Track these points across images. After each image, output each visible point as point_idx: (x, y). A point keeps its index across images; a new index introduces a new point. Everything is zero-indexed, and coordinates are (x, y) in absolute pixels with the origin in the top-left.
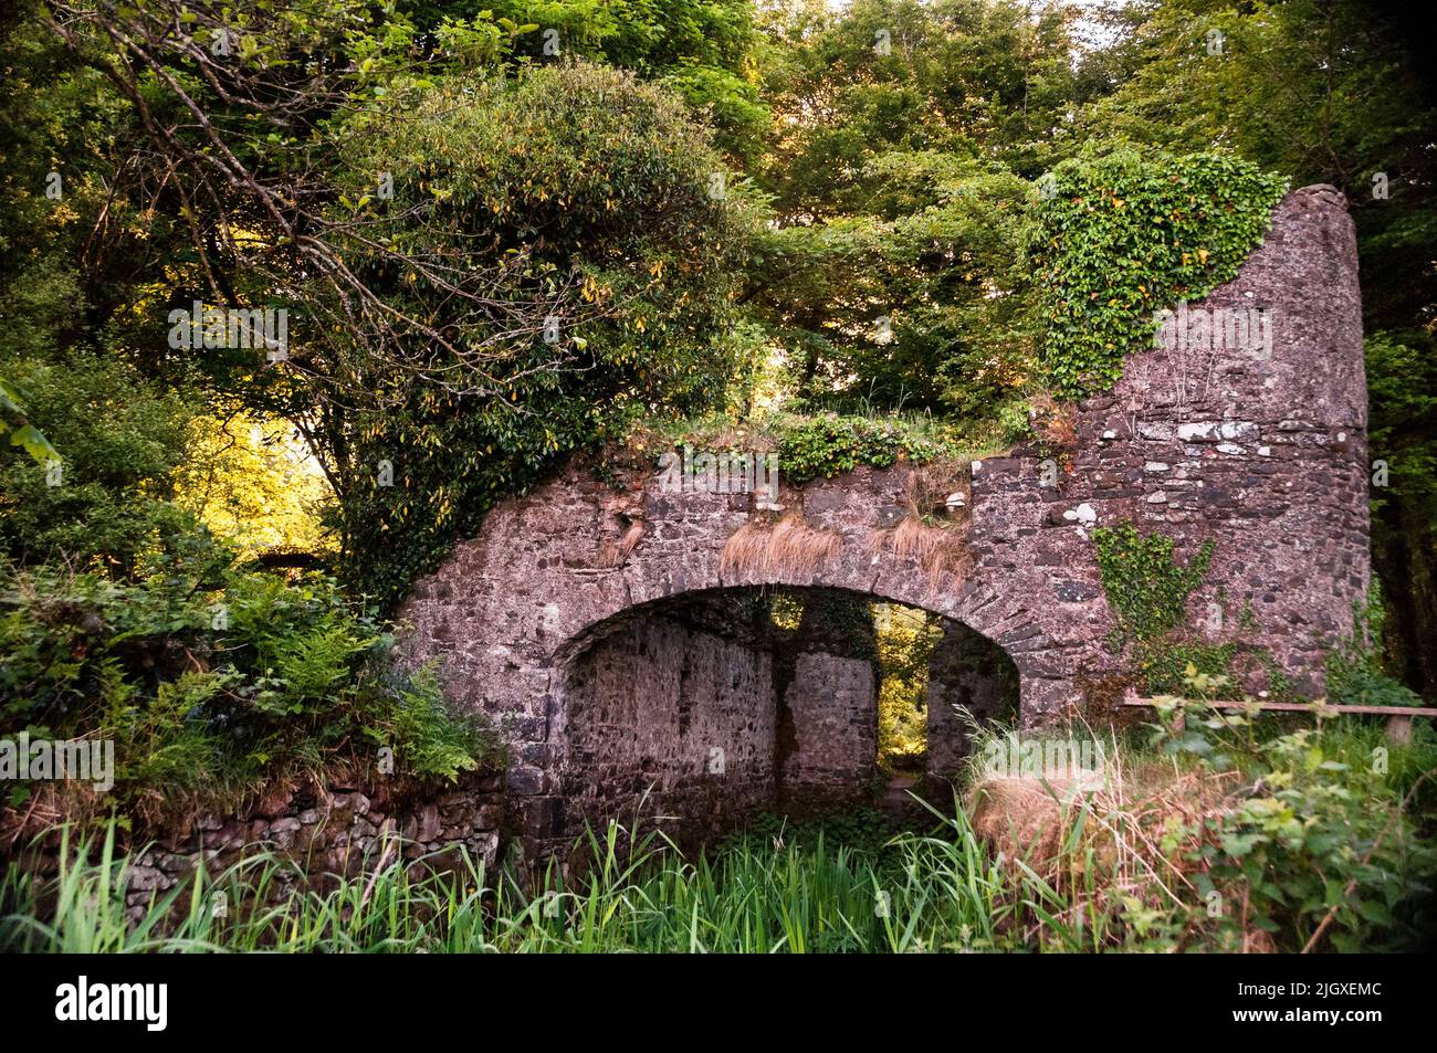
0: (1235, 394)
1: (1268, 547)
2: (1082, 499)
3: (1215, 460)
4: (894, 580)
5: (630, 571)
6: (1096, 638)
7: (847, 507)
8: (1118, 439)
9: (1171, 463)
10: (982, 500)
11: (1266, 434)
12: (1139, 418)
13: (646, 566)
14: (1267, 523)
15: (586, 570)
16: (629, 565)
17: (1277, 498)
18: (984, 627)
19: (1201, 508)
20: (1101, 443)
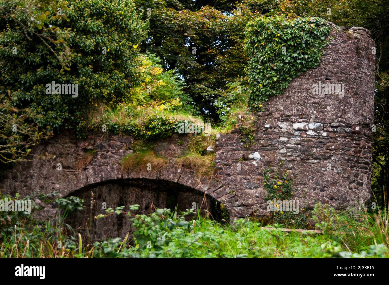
0: (315, 112)
1: (323, 171)
2: (255, 150)
3: (305, 137)
4: (186, 178)
5: (88, 171)
6: (258, 203)
7: (170, 150)
8: (271, 128)
9: (289, 138)
10: (219, 149)
11: (326, 128)
12: (278, 120)
13: (94, 170)
14: (323, 162)
15: (72, 170)
16: (87, 169)
17: (328, 153)
18: (218, 198)
19: (299, 156)
20: (264, 129)
